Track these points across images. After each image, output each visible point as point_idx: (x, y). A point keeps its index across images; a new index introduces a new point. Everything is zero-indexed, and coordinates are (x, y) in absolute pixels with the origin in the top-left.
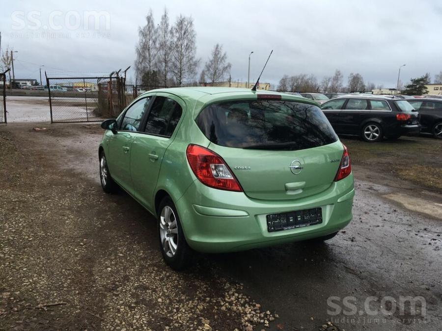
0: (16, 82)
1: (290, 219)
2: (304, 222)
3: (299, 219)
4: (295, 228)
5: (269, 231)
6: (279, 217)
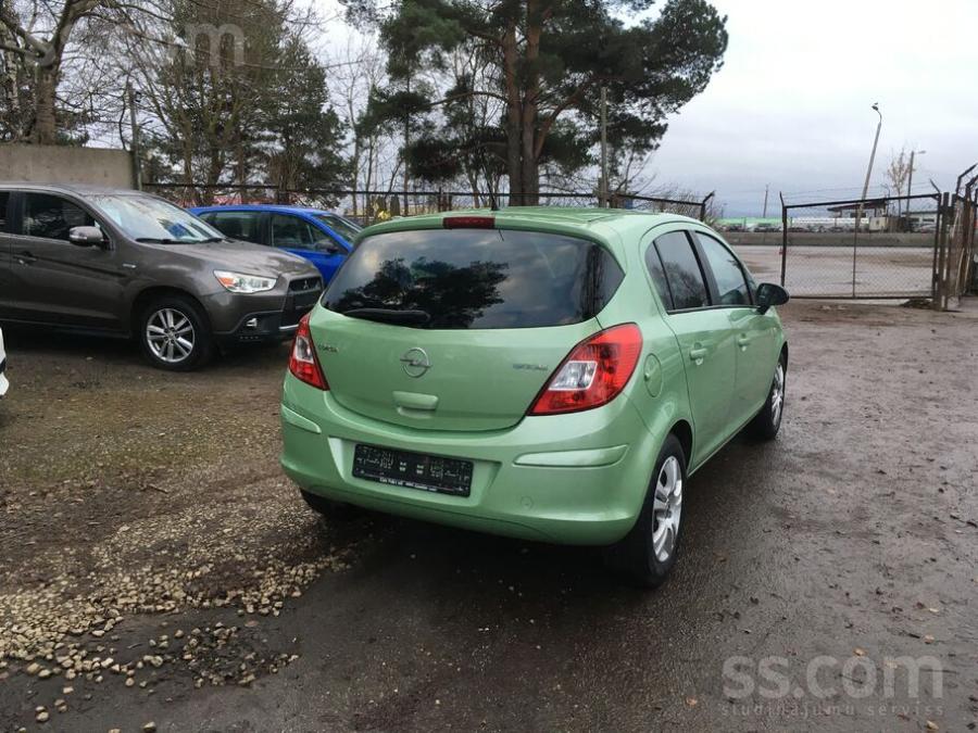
0: (912, 216)
1: (416, 469)
2: (428, 481)
3: (419, 472)
4: (404, 485)
5: (356, 474)
6: (379, 455)
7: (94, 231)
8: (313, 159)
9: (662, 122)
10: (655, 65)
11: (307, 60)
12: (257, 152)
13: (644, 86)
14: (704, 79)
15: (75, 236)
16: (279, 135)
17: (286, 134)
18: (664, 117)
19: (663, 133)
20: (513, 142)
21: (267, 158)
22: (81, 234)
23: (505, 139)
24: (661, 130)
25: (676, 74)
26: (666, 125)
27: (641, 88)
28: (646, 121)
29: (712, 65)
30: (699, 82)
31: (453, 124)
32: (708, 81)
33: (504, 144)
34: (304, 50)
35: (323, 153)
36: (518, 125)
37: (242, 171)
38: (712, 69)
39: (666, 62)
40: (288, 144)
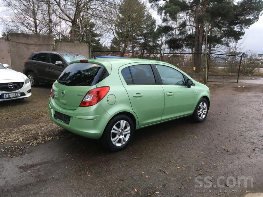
2: (64, 120)
5: (54, 117)
7: (61, 62)
8: (151, 44)
9: (243, 31)
10: (241, 15)
11: (151, 18)
12: (137, 42)
13: (237, 21)
14: (257, 18)
15: (56, 63)
16: (143, 38)
17: (145, 37)
18: (243, 30)
19: (244, 34)
20: (196, 39)
21: (140, 44)
22: (58, 63)
23: (194, 38)
24: (243, 34)
25: (248, 18)
26: (245, 32)
27: (236, 22)
28: (238, 31)
29: (259, 14)
30: (255, 19)
31: (180, 34)
32: (258, 19)
33: (193, 39)
34: (151, 16)
35: (154, 42)
36: (198, 34)
37: (133, 47)
38: (259, 15)
39: (245, 13)
40: (145, 40)
